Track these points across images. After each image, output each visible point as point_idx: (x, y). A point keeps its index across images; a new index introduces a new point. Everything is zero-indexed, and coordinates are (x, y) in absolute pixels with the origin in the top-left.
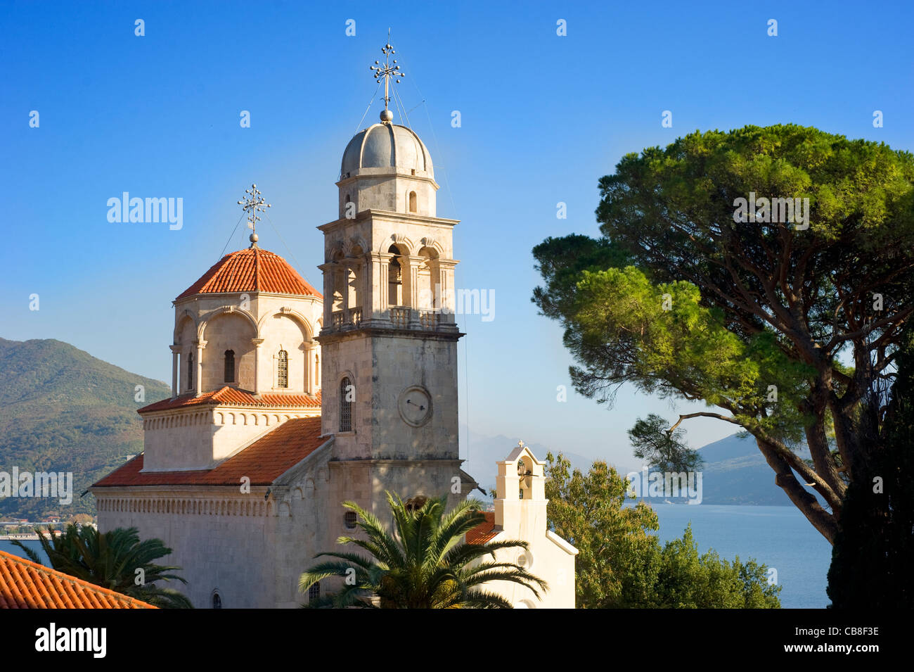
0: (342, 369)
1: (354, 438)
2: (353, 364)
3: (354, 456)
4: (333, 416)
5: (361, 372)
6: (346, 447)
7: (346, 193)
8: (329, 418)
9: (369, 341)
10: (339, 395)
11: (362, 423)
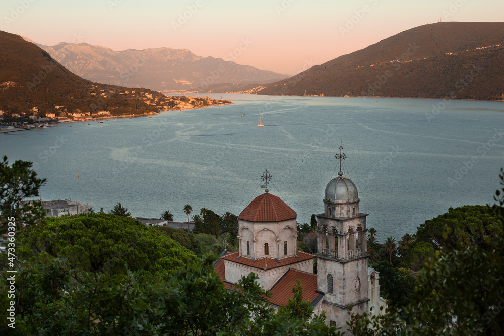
0: (327, 270)
1: (334, 297)
2: (334, 271)
3: (335, 303)
4: (324, 286)
5: (338, 275)
6: (330, 298)
7: (329, 207)
8: (321, 286)
9: (341, 265)
10: (327, 279)
11: (338, 293)
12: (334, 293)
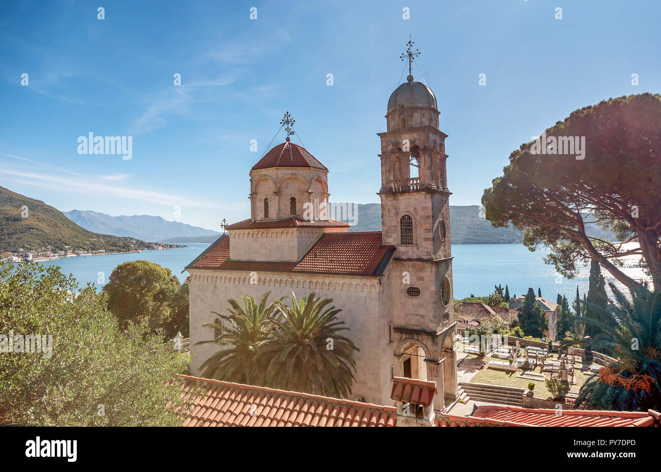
0: (401, 210)
1: (415, 248)
2: (413, 208)
3: (416, 257)
4: (395, 235)
5: (421, 213)
6: (407, 252)
7: (402, 116)
8: (390, 237)
9: (428, 196)
10: (399, 224)
11: (422, 240)
12: (414, 243)
